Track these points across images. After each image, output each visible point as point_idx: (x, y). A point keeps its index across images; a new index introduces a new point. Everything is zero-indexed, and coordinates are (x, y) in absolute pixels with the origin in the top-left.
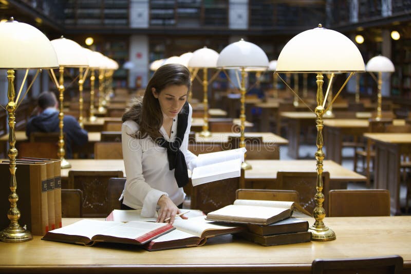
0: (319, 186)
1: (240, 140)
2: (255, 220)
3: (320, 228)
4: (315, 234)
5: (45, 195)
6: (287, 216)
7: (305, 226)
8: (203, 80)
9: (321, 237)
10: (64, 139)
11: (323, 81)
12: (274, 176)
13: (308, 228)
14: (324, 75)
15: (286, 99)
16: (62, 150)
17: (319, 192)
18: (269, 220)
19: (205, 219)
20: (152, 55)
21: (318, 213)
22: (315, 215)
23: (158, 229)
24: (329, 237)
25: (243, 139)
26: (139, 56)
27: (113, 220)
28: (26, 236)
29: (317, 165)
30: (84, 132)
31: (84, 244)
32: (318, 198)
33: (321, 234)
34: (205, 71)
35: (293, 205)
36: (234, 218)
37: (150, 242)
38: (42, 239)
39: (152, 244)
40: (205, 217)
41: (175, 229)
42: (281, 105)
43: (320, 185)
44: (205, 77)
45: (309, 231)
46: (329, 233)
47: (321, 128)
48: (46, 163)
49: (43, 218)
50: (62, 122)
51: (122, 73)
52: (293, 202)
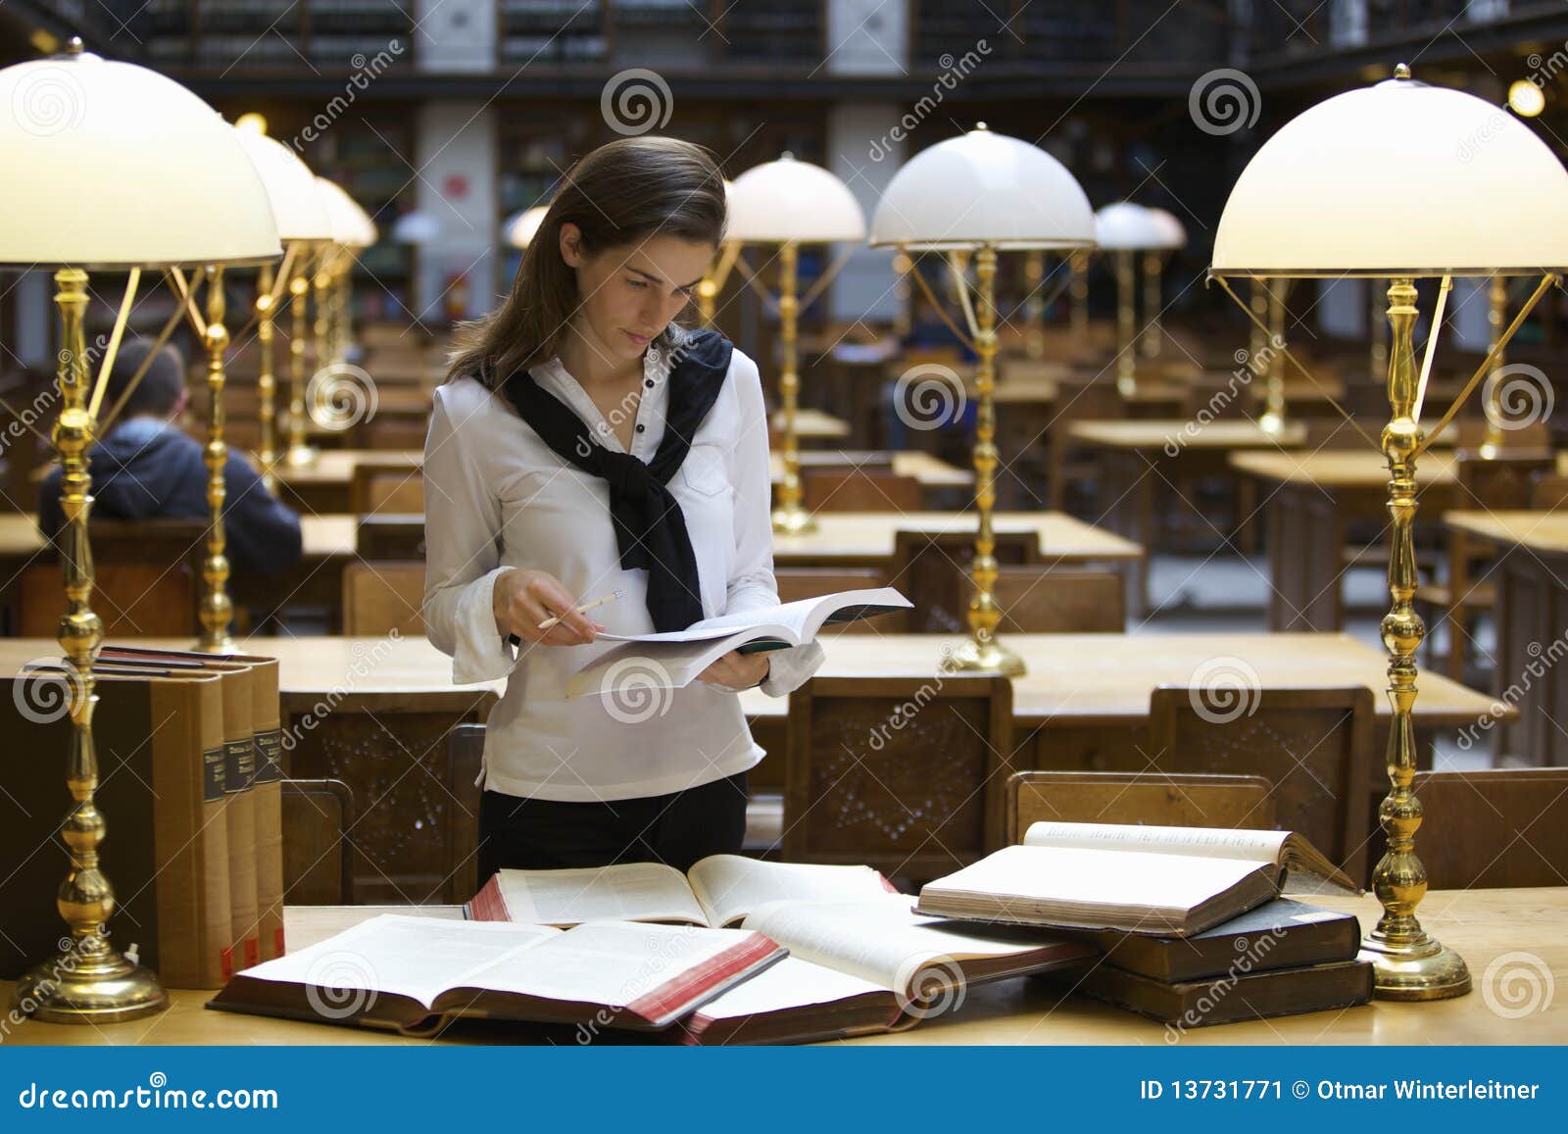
0: (1398, 763)
1: (974, 552)
2: (1131, 915)
3: (1405, 943)
4: (1387, 973)
5: (216, 813)
6: (1265, 895)
7: (1346, 939)
8: (777, 292)
9: (1409, 983)
10: (226, 553)
11: (1416, 311)
12: (1141, 706)
13: (1357, 946)
14: (1417, 283)
15: (1079, 366)
16: (219, 599)
17: (1399, 790)
18: (1195, 913)
19: (914, 911)
20: (510, 186)
21: (1395, 880)
22: (1386, 889)
23: (717, 958)
24: (1442, 981)
25: (986, 546)
26: (457, 187)
27: (505, 918)
28: (138, 996)
29: (1390, 673)
30: (283, 513)
31: (396, 1025)
32: (1397, 814)
33: (1410, 969)
34: (789, 256)
35: (1287, 843)
36: (1040, 908)
37: (690, 1016)
38: (208, 1007)
39: (698, 1027)
40: (914, 901)
41: (786, 955)
42: (1065, 390)
43: (1406, 758)
44: (789, 279)
45: (1363, 956)
46: (1445, 963)
47: (1410, 514)
48: (220, 674)
49: (209, 914)
50: (218, 480)
51: (389, 260)
52: (1285, 834)
